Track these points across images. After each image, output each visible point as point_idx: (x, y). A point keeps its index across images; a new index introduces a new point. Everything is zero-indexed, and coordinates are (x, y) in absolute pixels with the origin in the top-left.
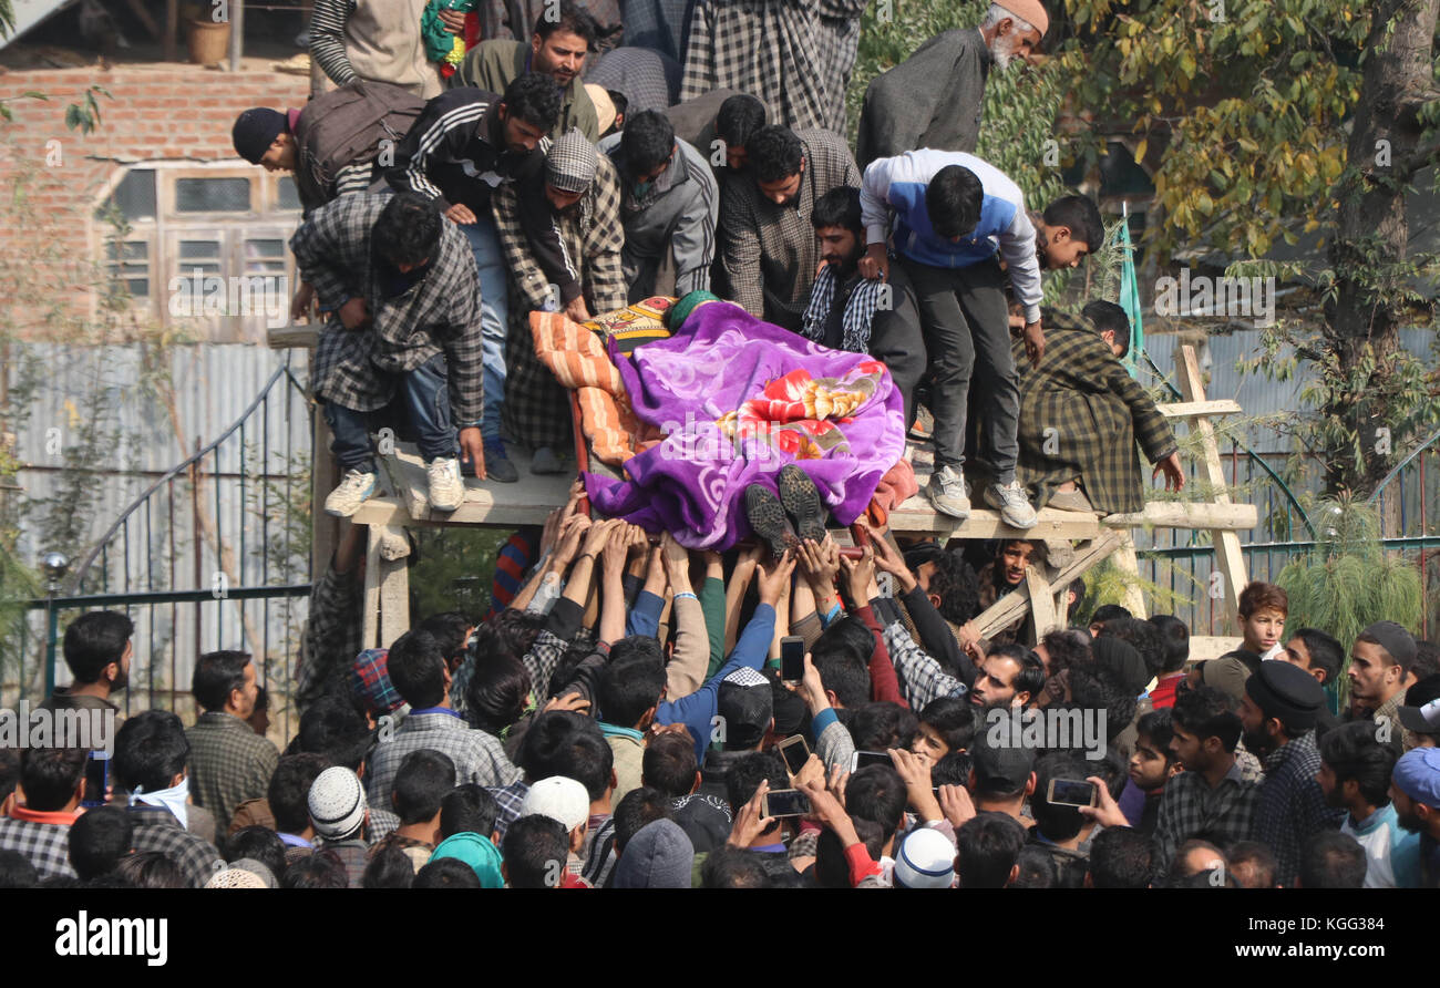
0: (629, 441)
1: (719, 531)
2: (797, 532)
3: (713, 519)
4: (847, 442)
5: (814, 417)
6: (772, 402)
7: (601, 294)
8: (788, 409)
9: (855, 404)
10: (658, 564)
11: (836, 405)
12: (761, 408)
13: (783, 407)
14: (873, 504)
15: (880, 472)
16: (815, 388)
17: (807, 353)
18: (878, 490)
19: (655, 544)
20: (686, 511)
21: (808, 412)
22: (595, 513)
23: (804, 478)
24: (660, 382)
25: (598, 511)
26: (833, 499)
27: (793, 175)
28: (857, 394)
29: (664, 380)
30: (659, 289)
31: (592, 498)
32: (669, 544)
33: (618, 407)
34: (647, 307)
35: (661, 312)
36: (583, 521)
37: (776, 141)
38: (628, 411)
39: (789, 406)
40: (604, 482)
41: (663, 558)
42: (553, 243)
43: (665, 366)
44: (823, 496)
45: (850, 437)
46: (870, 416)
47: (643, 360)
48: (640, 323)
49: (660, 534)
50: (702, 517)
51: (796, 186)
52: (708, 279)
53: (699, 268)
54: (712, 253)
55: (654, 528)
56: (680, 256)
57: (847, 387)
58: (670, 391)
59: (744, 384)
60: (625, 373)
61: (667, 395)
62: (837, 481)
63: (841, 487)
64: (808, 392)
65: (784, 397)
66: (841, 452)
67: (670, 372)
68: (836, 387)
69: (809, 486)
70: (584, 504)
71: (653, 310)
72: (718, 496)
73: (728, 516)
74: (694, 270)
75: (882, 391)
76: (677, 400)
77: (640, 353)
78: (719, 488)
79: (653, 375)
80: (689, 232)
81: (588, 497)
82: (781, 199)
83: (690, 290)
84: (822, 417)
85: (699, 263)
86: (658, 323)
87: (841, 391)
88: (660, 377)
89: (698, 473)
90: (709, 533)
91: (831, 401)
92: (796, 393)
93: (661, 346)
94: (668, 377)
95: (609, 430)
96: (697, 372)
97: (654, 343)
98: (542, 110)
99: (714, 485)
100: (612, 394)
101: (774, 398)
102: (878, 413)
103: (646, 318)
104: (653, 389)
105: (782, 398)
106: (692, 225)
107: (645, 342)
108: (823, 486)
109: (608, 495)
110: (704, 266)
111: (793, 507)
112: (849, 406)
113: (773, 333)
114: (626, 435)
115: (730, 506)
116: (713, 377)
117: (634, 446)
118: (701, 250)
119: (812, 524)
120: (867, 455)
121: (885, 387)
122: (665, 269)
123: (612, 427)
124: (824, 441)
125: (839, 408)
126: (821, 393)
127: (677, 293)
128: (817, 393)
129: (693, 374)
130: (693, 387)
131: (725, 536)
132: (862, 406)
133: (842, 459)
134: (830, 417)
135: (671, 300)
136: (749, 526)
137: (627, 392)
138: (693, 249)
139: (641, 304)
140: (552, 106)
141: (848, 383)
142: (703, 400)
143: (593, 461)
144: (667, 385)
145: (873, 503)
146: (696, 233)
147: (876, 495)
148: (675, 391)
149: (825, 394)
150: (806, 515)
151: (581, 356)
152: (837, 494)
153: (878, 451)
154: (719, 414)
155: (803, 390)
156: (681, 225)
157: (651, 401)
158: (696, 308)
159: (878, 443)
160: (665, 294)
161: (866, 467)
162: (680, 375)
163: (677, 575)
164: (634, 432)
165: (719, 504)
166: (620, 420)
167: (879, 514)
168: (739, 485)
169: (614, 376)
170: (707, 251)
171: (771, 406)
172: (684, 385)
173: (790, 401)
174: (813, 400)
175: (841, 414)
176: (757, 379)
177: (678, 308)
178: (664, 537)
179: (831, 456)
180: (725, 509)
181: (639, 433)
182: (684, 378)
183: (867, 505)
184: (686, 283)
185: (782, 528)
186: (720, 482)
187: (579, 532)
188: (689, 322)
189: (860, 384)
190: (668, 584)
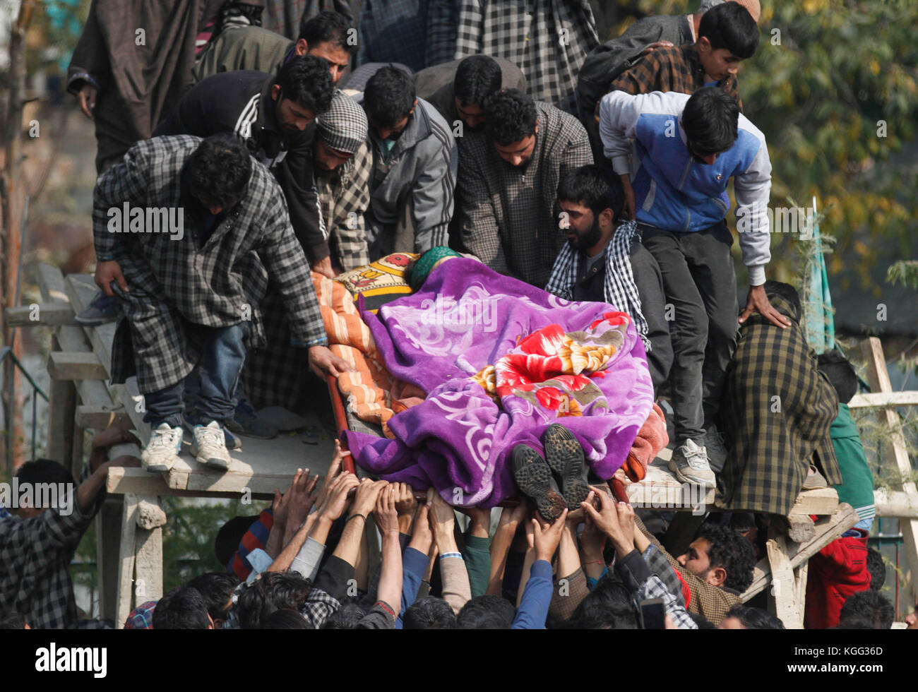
0: (384, 398)
1: (486, 489)
2: (561, 490)
3: (480, 479)
4: (604, 397)
5: (570, 372)
6: (529, 357)
7: (348, 252)
8: (545, 363)
9: (606, 358)
10: (424, 522)
11: (590, 358)
12: (519, 363)
13: (540, 361)
14: (631, 459)
15: (636, 427)
16: (569, 343)
17: (548, 306)
18: (635, 445)
19: (423, 502)
20: (453, 470)
21: (565, 366)
22: (360, 471)
23: (568, 437)
24: (410, 341)
25: (363, 469)
26: (595, 455)
27: (530, 137)
28: (607, 347)
29: (413, 338)
30: (398, 245)
31: (356, 456)
32: (437, 502)
33: (369, 364)
34: (389, 265)
35: (402, 269)
36: (351, 480)
37: (511, 104)
38: (380, 368)
39: (546, 361)
40: (366, 440)
41: (429, 518)
42: (310, 203)
43: (414, 324)
44: (587, 453)
45: (606, 392)
46: (620, 368)
47: (391, 319)
48: (383, 280)
49: (425, 491)
50: (469, 478)
51: (531, 147)
52: (447, 236)
53: (438, 226)
54: (451, 211)
55: (420, 486)
56: (418, 215)
57: (597, 341)
58: (421, 349)
59: (494, 341)
60: (376, 331)
61: (420, 353)
62: (600, 438)
63: (602, 443)
64: (563, 347)
65: (540, 351)
66: (601, 408)
67: (418, 330)
68: (585, 341)
69: (574, 445)
70: (349, 461)
71: (394, 266)
72: (485, 456)
73: (494, 475)
74: (433, 228)
75: (628, 342)
76: (431, 357)
77: (387, 311)
78: (486, 448)
79: (403, 334)
80: (429, 190)
81: (351, 455)
82: (518, 160)
83: (429, 247)
84: (578, 371)
85: (438, 220)
86: (399, 280)
87: (591, 344)
88: (409, 335)
89: (465, 434)
90: (475, 492)
91: (585, 355)
92: (552, 348)
93: (407, 304)
94: (417, 335)
95: (365, 387)
96: (445, 330)
97: (399, 300)
98: (317, 95)
99: (481, 444)
100: (363, 351)
101: (531, 353)
102: (627, 366)
103: (388, 276)
104: (405, 347)
105: (538, 353)
106: (432, 184)
107: (391, 299)
108: (587, 442)
109: (373, 454)
110: (442, 224)
111: (558, 465)
112: (601, 360)
113: (514, 287)
114: (381, 392)
115: (497, 465)
116: (462, 334)
117: (391, 403)
118: (440, 208)
119: (576, 482)
120: (621, 410)
121: (631, 338)
122: (404, 226)
123: (367, 384)
124: (582, 396)
125: (593, 363)
126: (575, 347)
127: (416, 249)
128: (572, 348)
129: (442, 333)
130: (443, 344)
131: (492, 494)
132: (612, 359)
133: (602, 415)
134: (585, 371)
135: (410, 256)
136: (516, 486)
137: (378, 350)
138: (433, 206)
139: (382, 261)
140: (326, 90)
141: (597, 336)
142: (454, 358)
143: (352, 420)
144: (417, 343)
145: (631, 457)
146: (436, 192)
147: (634, 450)
148: (424, 348)
149: (579, 348)
150: (571, 474)
151: (333, 312)
152: (599, 451)
153: (630, 403)
154: (472, 369)
155: (558, 345)
156: (422, 184)
157: (404, 359)
158: (437, 264)
159: (630, 395)
160: (405, 250)
161: (623, 422)
162: (429, 333)
163: (444, 534)
164: (389, 390)
165: (486, 463)
166: (373, 377)
167: (638, 469)
168: (505, 444)
169: (364, 334)
170: (446, 209)
171: (529, 361)
172: (433, 343)
173: (547, 356)
174: (568, 355)
175: (595, 368)
176: (508, 335)
177: (419, 266)
178: (431, 495)
179: (589, 412)
180: (492, 468)
181: (394, 389)
182: (433, 336)
183: (624, 459)
184: (425, 240)
185: (548, 487)
186: (487, 441)
187: (347, 490)
188: (432, 278)
189: (608, 337)
190: (434, 542)
